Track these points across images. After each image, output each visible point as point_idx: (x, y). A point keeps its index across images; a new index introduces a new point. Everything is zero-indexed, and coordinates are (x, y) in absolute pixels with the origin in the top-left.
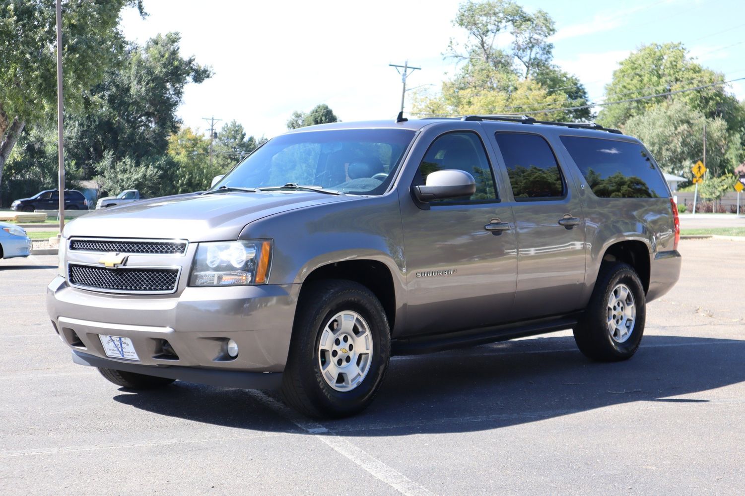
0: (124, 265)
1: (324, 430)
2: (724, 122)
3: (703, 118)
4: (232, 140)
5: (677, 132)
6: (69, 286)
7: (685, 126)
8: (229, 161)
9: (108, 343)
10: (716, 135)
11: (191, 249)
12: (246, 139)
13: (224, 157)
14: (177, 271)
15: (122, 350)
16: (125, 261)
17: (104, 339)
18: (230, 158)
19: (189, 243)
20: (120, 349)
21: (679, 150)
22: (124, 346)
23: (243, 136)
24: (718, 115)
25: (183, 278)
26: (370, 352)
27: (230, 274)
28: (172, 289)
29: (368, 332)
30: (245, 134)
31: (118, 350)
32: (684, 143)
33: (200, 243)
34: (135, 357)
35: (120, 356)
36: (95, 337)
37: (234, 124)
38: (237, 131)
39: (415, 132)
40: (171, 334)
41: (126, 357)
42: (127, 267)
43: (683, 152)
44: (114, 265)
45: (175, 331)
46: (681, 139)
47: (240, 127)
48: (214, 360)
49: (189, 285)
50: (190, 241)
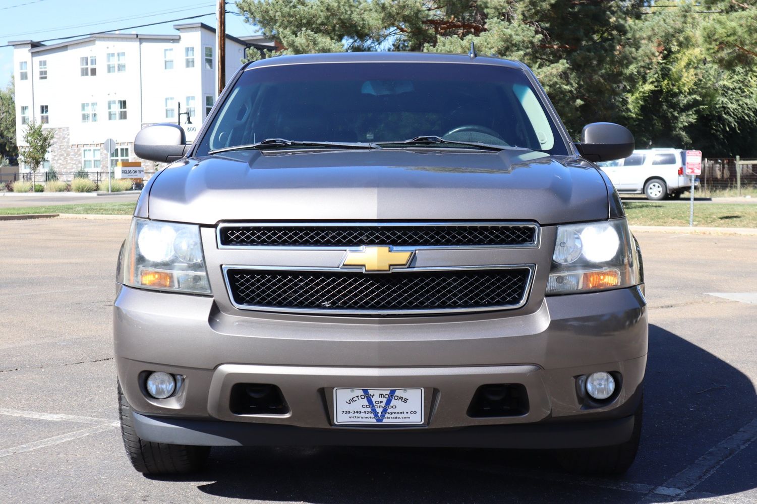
45: (539, 367)
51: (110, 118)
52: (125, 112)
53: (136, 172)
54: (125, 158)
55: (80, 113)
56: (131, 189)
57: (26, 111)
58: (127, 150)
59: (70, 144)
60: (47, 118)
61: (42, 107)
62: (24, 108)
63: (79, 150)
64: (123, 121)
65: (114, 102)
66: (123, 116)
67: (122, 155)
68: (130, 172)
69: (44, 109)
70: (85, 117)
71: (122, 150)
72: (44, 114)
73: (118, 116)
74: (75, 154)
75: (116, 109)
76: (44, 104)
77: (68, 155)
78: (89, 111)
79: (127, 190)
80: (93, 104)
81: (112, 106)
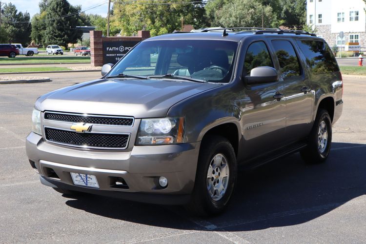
0: (89, 131)
1: (215, 227)
2: (271, 8)
3: (261, 6)
4: (10, 14)
5: (249, 12)
6: (46, 141)
7: (253, 10)
8: (8, 25)
9: (76, 177)
10: (267, 14)
11: (136, 122)
12: (17, 13)
13: (5, 23)
14: (127, 136)
15: (87, 181)
16: (90, 129)
17: (74, 175)
18: (9, 23)
19: (135, 119)
20: (85, 181)
21: (250, 22)
22: (88, 179)
23: (16, 11)
24: (268, 4)
25: (131, 139)
26: (228, 176)
27: (162, 138)
28: (125, 147)
29: (227, 165)
30: (17, 11)
31: (84, 181)
32: (252, 18)
33: (143, 120)
34: (97, 186)
35: (85, 185)
36: (68, 173)
37: (10, 4)
38: (12, 9)
39: (237, 43)
40: (126, 174)
41: (89, 185)
42: (92, 132)
43: (251, 23)
44: (83, 131)
45: (128, 172)
46: (250, 16)
47: (14, 6)
48: (152, 189)
49: (135, 145)
50: (135, 117)
51: (350, 20)
52: (358, 17)
53: (356, 47)
54: (356, 40)
55: (337, 18)
56: (353, 56)
57: (312, 17)
58: (358, 35)
59: (332, 32)
60: (321, 20)
61: (319, 15)
62: (311, 16)
63: (335, 36)
64: (357, 21)
65: (353, 12)
66: (357, 19)
67: (355, 39)
68: (353, 47)
69: (320, 16)
70: (339, 20)
71: (355, 36)
72: (320, 19)
73: (354, 19)
74: (334, 37)
75: (354, 15)
76: (320, 14)
77: (330, 38)
78: (341, 16)
79: (350, 56)
80: (343, 13)
81: (352, 14)
